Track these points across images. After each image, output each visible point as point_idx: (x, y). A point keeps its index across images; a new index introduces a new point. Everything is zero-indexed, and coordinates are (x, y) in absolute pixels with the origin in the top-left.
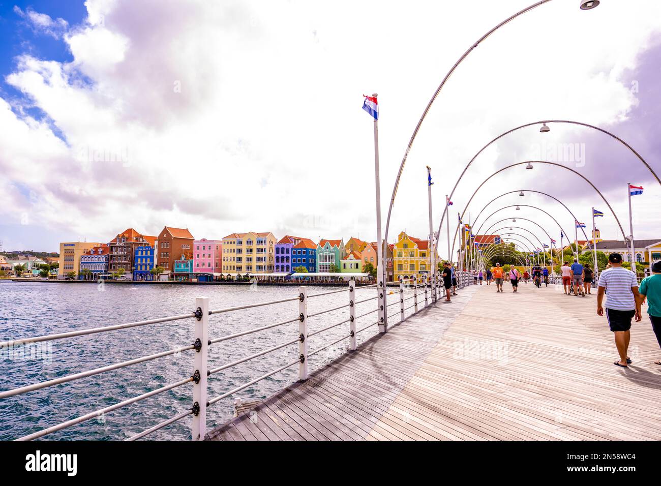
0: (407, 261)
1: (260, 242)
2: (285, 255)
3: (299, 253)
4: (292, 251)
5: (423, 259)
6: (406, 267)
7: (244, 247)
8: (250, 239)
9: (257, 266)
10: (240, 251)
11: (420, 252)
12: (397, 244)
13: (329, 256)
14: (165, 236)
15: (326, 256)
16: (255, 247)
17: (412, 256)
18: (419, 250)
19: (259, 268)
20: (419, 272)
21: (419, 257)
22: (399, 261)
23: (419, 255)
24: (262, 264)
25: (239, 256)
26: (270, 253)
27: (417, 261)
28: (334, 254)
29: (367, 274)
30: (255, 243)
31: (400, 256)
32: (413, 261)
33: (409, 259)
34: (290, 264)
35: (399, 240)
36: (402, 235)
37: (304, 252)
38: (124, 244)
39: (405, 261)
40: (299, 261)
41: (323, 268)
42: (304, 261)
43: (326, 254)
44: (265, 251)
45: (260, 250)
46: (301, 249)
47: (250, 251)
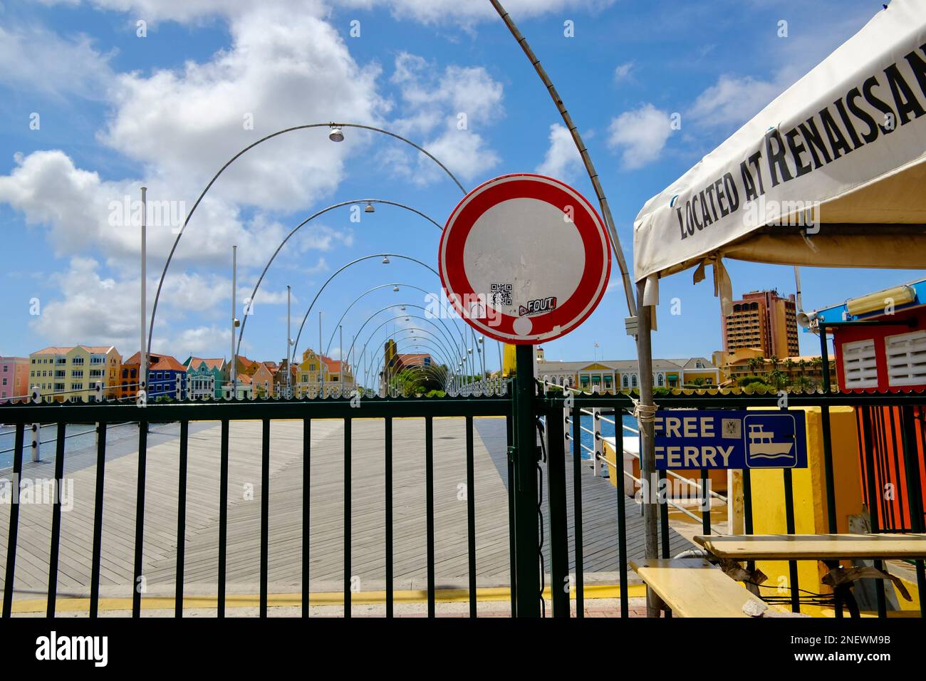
0: (314, 386)
1: (96, 361)
2: (137, 379)
3: (159, 376)
5: (334, 384)
7: (69, 368)
8: (79, 356)
10: (61, 374)
11: (331, 375)
12: (302, 366)
13: (206, 381)
16: (86, 368)
18: (330, 373)
21: (329, 381)
22: (304, 388)
23: (329, 379)
25: (60, 381)
26: (112, 378)
27: (327, 386)
28: (211, 379)
30: (87, 361)
31: (305, 380)
35: (304, 359)
36: (308, 354)
37: (168, 376)
39: (311, 387)
40: (159, 388)
42: (167, 388)
43: (201, 378)
44: (103, 374)
45: (95, 373)
46: (163, 371)
47: (78, 374)
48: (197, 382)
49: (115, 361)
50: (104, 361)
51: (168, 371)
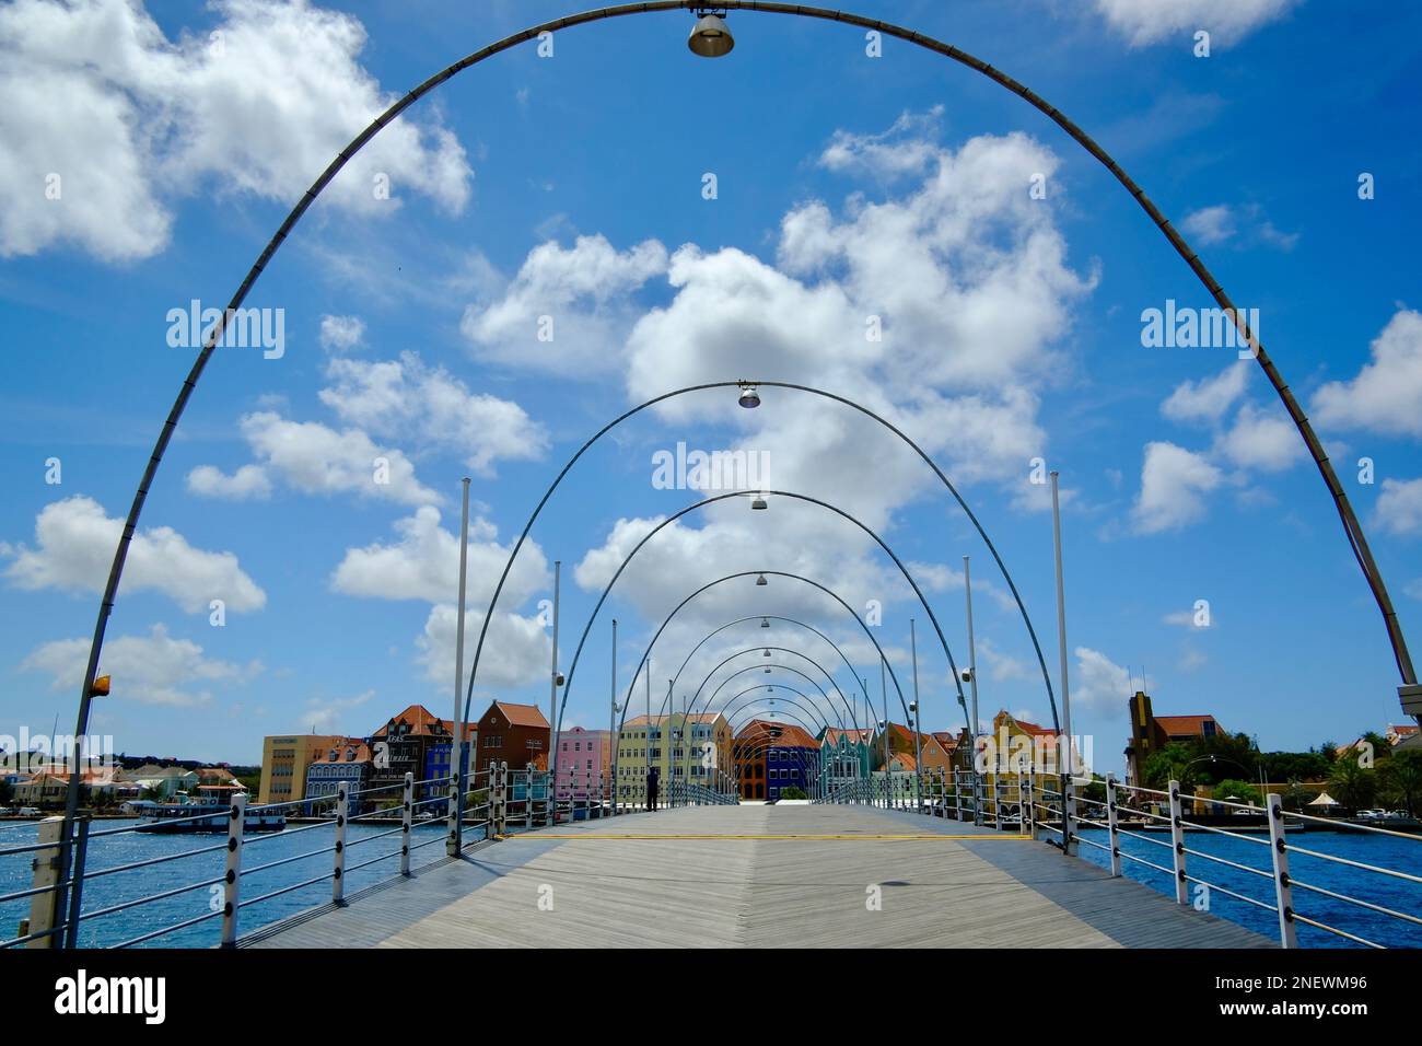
1: (700, 734)
2: (754, 761)
3: (784, 757)
4: (767, 753)
7: (664, 745)
8: (678, 727)
10: (656, 753)
14: (493, 721)
15: (842, 764)
16: (687, 744)
26: (720, 759)
30: (688, 735)
34: (763, 781)
37: (795, 756)
38: (405, 738)
40: (784, 774)
42: (795, 774)
43: (842, 758)
46: (788, 749)
47: (677, 753)
48: (836, 765)
49: (723, 734)
51: (795, 749)
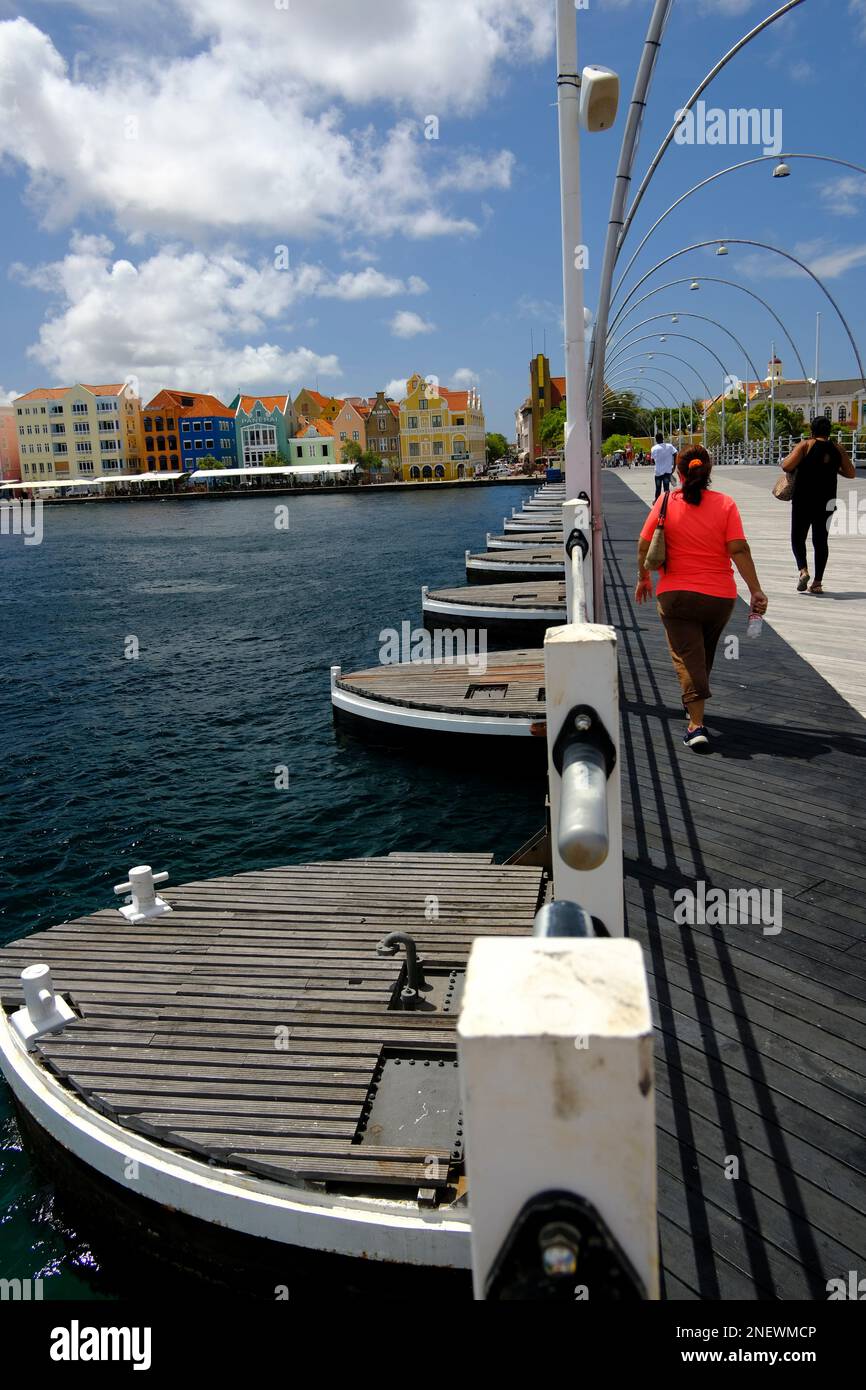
0: (427, 436)
1: (105, 407)
2: (166, 433)
3: (197, 427)
4: (180, 425)
5: (459, 430)
6: (426, 447)
7: (69, 419)
8: (80, 401)
9: (104, 462)
10: (59, 429)
11: (453, 416)
12: (405, 402)
13: (265, 432)
15: (258, 432)
17: (437, 424)
18: (451, 413)
19: (109, 465)
20: (453, 458)
21: (451, 426)
22: (411, 437)
23: (450, 422)
24: (114, 455)
25: (59, 439)
26: (130, 432)
27: (447, 435)
28: (274, 428)
29: (350, 467)
31: (414, 424)
32: (440, 436)
33: (432, 431)
34: (178, 452)
35: (409, 393)
36: (416, 384)
37: (208, 426)
39: (423, 437)
40: (199, 445)
41: (254, 458)
42: (210, 444)
43: (257, 427)
44: (118, 428)
45: (106, 426)
46: (201, 419)
47: (82, 427)
48: (252, 433)
50: (116, 408)
51: (208, 419)
